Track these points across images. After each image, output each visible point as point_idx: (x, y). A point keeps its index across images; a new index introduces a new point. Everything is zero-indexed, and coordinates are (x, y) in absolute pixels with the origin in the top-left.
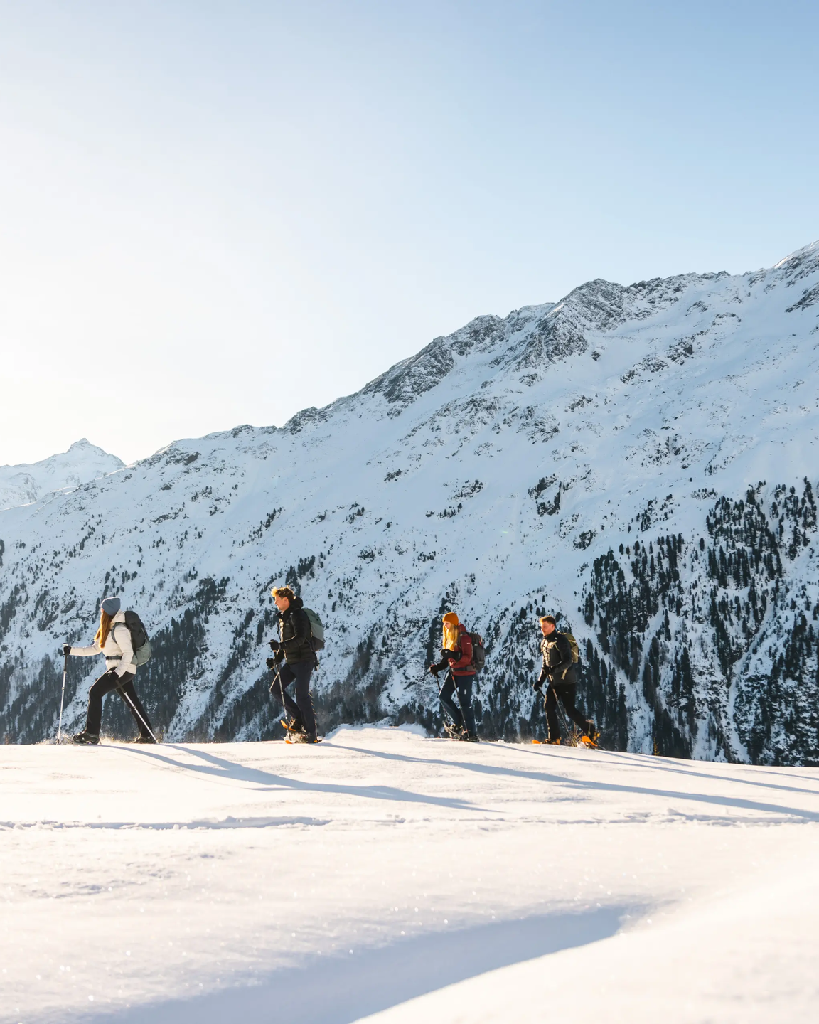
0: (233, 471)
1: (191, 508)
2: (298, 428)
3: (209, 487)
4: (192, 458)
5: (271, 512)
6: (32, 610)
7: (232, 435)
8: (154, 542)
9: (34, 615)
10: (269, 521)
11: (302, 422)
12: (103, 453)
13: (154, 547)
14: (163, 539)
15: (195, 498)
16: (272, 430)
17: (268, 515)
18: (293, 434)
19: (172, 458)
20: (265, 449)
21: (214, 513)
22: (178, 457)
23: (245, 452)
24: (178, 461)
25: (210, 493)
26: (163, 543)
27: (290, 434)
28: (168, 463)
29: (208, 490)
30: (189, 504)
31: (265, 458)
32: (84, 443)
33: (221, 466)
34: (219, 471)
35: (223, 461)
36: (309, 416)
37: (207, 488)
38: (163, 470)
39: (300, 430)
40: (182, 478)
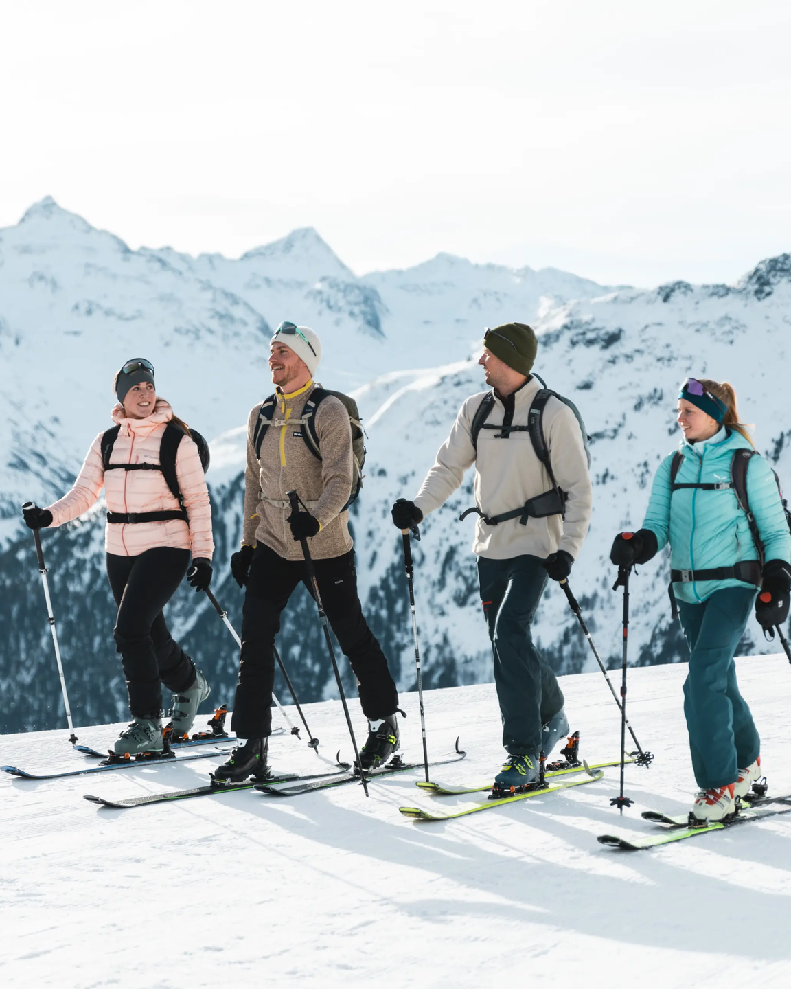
0: (686, 363)
1: (635, 422)
2: (767, 289)
3: (659, 389)
4: (612, 339)
5: (777, 437)
6: (436, 576)
7: (660, 298)
8: (598, 476)
9: (442, 583)
10: (777, 451)
11: (773, 280)
12: (89, 229)
13: (598, 483)
14: (611, 472)
15: (638, 407)
16: (722, 291)
17: (773, 440)
18: (759, 299)
19: (581, 337)
20: (727, 328)
21: (675, 431)
22: (590, 336)
23: (698, 331)
24: (590, 342)
25: (660, 398)
26: (612, 478)
27: (754, 299)
28: (574, 343)
29: (658, 394)
30: (631, 415)
31: (731, 342)
32: (48, 206)
33: (666, 354)
34: (666, 362)
35: (668, 346)
36: (782, 270)
37: (655, 391)
38: (569, 356)
39: (769, 294)
40: (607, 372)
